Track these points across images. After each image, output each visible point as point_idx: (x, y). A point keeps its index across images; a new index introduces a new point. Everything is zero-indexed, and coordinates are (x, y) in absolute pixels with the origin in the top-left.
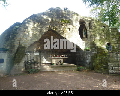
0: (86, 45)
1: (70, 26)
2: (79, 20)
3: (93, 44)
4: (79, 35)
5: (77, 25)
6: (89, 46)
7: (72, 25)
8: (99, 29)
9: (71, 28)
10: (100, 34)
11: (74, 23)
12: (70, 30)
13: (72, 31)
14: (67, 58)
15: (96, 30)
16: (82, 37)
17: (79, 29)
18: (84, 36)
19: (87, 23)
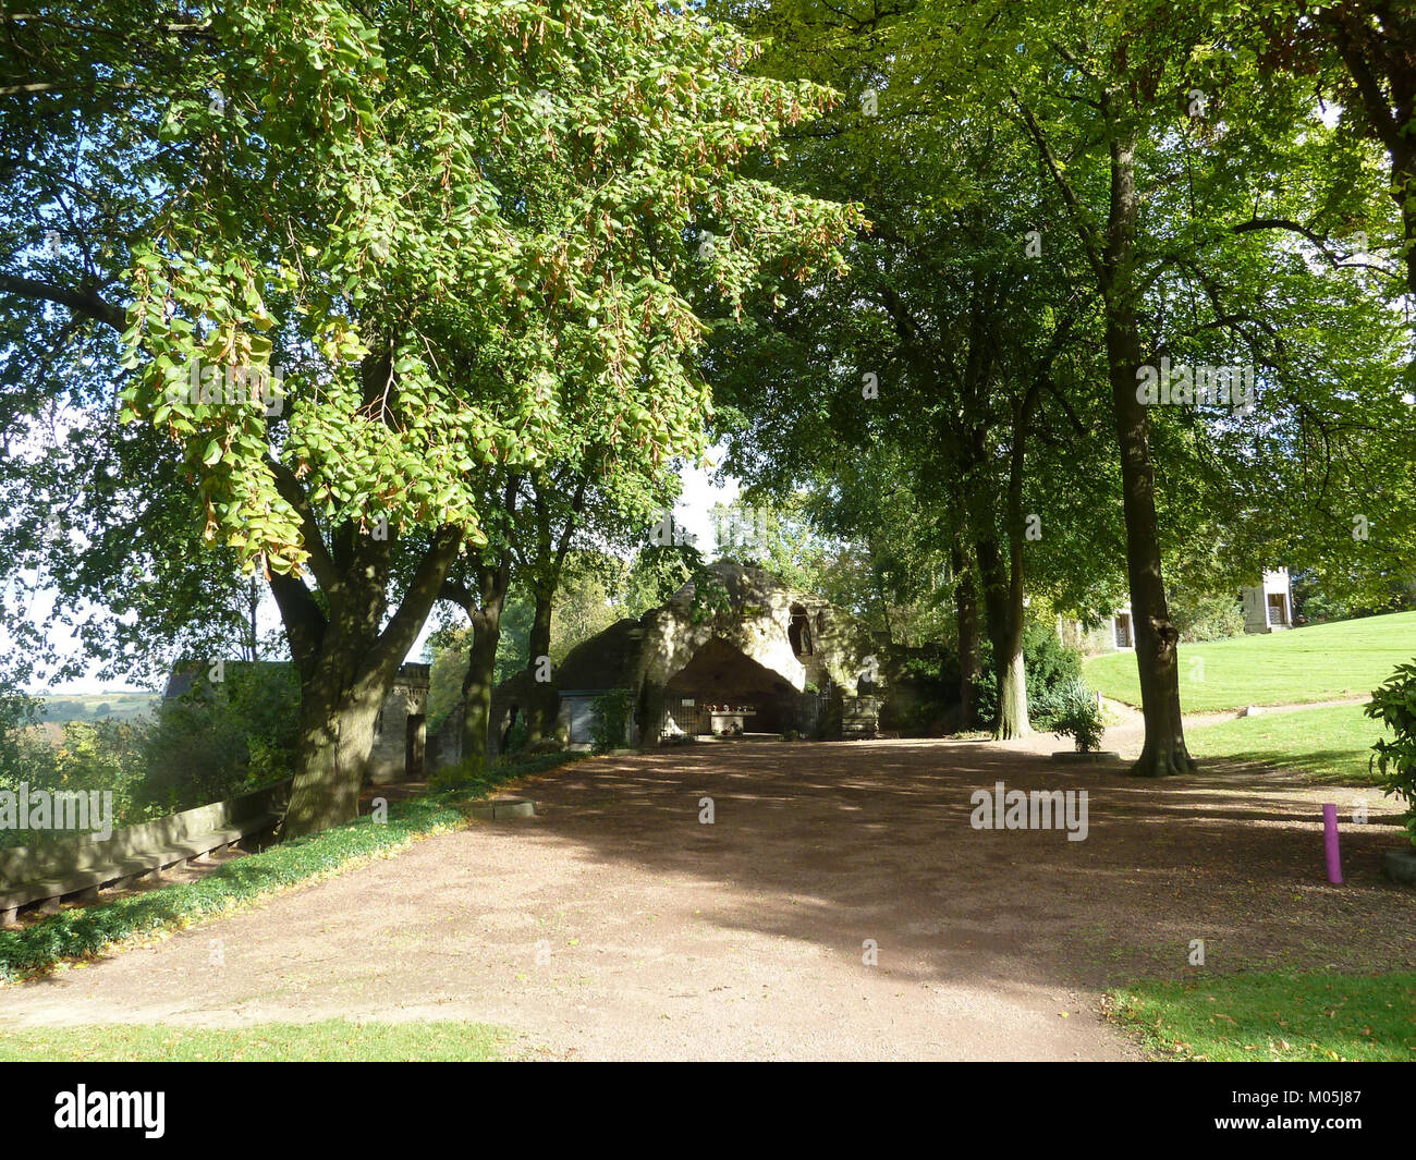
0: (807, 676)
1: (765, 623)
2: (790, 604)
3: (824, 677)
4: (789, 647)
5: (784, 618)
6: (817, 680)
7: (771, 617)
8: (842, 634)
9: (766, 629)
10: (844, 649)
11: (775, 614)
12: (763, 633)
13: (771, 636)
14: (754, 713)
15: (835, 637)
16: (797, 651)
17: (790, 629)
18: (804, 649)
19: (811, 613)
